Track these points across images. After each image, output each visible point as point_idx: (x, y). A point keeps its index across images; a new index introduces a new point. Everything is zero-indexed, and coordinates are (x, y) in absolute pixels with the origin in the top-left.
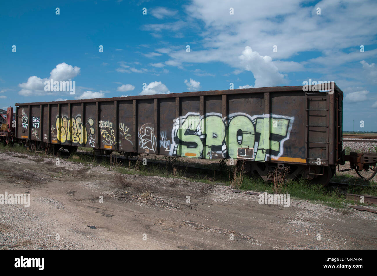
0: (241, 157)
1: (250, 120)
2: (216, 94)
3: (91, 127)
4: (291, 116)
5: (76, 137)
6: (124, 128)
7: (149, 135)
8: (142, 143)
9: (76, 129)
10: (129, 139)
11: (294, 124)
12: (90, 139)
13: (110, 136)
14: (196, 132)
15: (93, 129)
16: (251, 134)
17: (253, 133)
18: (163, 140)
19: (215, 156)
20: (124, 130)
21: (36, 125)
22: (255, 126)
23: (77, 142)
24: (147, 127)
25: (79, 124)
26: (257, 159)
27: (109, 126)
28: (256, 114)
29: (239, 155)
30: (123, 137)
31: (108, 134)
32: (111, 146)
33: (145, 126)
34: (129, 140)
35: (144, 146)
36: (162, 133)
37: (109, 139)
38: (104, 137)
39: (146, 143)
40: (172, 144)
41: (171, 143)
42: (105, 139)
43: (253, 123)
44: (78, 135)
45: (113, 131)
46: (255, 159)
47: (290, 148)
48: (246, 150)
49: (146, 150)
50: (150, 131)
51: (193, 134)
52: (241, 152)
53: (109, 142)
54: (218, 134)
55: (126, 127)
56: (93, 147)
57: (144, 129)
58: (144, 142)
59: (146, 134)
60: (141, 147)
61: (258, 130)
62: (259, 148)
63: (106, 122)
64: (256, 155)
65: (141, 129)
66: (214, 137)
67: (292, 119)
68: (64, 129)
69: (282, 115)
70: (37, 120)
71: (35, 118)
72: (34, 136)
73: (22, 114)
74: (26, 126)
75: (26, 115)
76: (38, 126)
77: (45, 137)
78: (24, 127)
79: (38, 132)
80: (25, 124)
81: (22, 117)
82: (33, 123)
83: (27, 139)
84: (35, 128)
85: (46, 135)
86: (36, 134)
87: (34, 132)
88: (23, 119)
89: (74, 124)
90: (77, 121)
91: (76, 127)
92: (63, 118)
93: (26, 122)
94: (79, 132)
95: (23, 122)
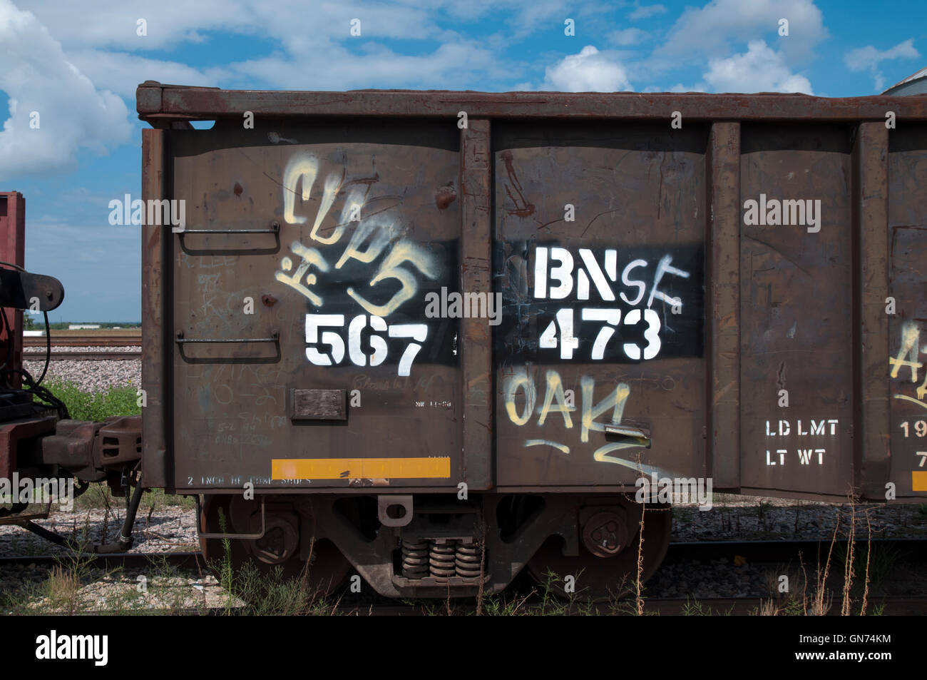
21: (605, 335)
70: (626, 281)
71: (579, 263)
72: (565, 449)
73: (297, 213)
74: (397, 347)
75: (389, 228)
76: (643, 344)
77: (778, 442)
78: (359, 359)
79: (630, 401)
80: (378, 324)
81: (298, 250)
82: (552, 307)
83: (397, 486)
84: (591, 366)
85: (806, 427)
86: (588, 422)
87: (545, 410)
88: (313, 269)
93: (395, 303)
95: (314, 310)
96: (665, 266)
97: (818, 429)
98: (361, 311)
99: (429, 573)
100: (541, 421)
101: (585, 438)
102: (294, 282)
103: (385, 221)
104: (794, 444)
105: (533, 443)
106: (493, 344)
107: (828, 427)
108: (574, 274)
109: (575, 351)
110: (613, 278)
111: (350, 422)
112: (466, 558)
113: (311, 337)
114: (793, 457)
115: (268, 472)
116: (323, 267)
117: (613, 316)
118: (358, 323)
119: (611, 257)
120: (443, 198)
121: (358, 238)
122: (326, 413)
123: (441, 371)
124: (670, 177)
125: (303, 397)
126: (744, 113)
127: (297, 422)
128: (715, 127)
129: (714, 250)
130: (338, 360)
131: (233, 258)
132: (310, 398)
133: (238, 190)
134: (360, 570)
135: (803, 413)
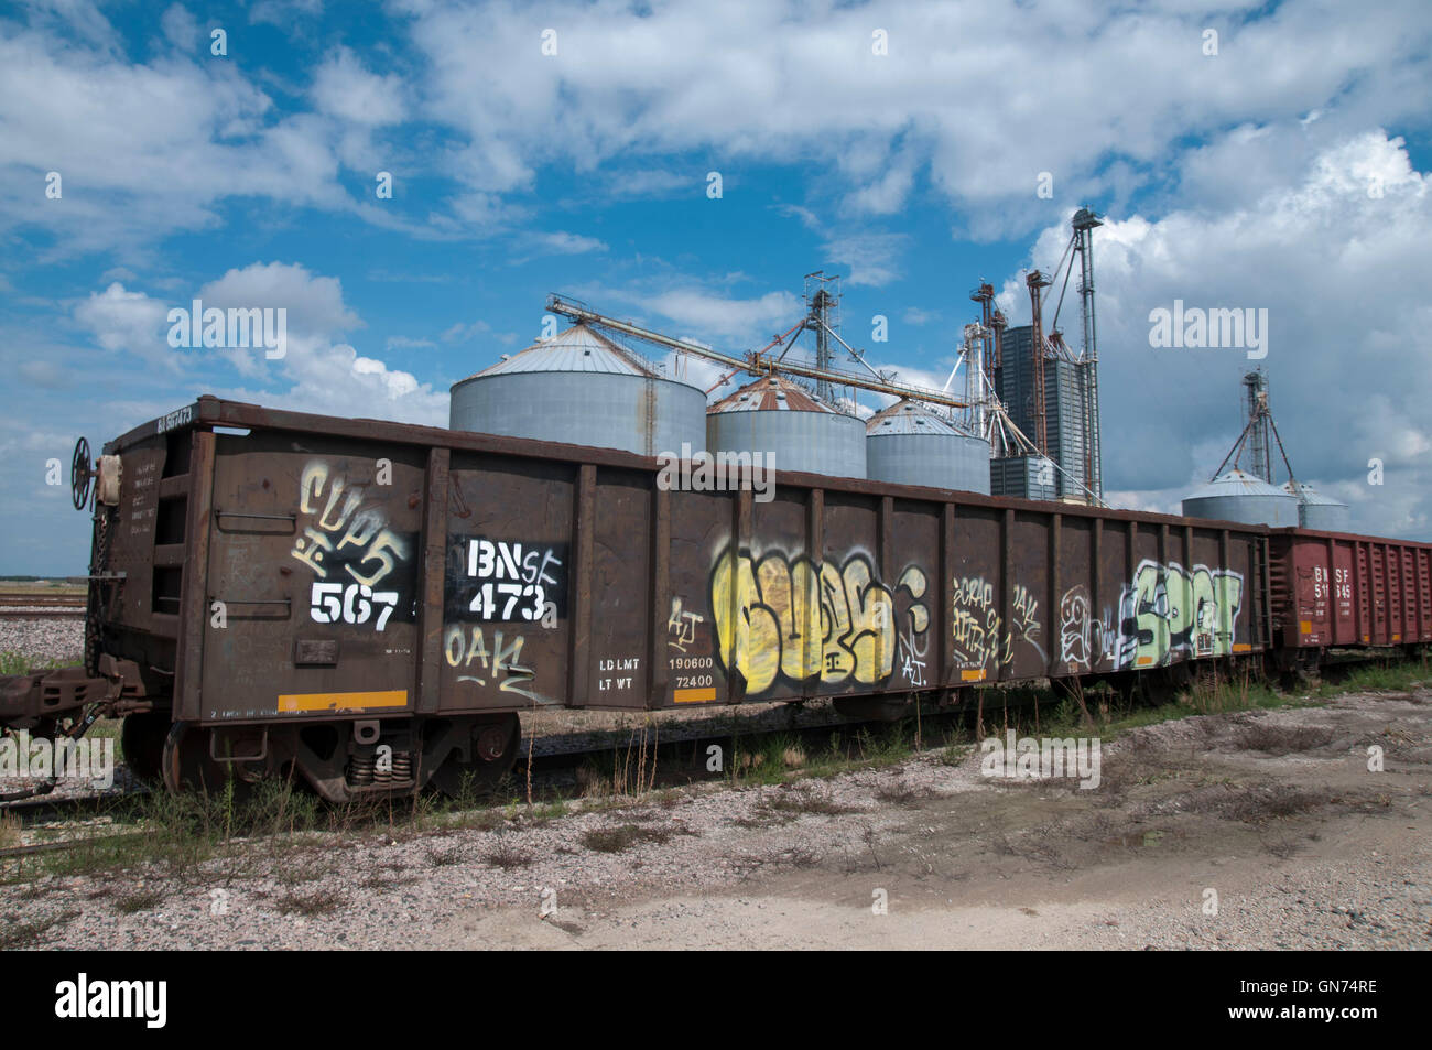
0: (1202, 652)
1: (1211, 580)
3: (917, 601)
4: (1241, 574)
5: (838, 654)
6: (1024, 601)
7: (1080, 620)
8: (1064, 644)
9: (845, 617)
10: (1033, 639)
11: (1243, 587)
12: (906, 652)
13: (983, 634)
14: (1152, 607)
15: (925, 612)
18: (1103, 630)
19: (1175, 657)
20: (1026, 611)
21: (512, 602)
23: (842, 676)
24: (1077, 598)
25: (858, 589)
27: (981, 598)
29: (1200, 648)
30: (1021, 633)
31: (976, 628)
32: (981, 671)
33: (1073, 594)
34: (1032, 641)
35: (1067, 656)
36: (1104, 613)
37: (976, 645)
38: (961, 638)
39: (1070, 644)
40: (1117, 640)
41: (1117, 637)
42: (961, 647)
43: (1211, 584)
44: (848, 642)
45: (992, 615)
46: (1213, 654)
47: (1240, 628)
48: (1205, 638)
49: (1071, 667)
50: (1081, 607)
51: (1149, 612)
52: (1201, 642)
53: (974, 657)
54: (1179, 608)
55: (1031, 600)
56: (920, 684)
57: (1071, 602)
58: (1067, 642)
59: (1073, 618)
60: (1061, 659)
62: (1216, 631)
63: (975, 582)
64: (1213, 646)
65: (1062, 605)
66: (1173, 616)
67: (1242, 578)
68: (768, 616)
70: (527, 567)
71: (498, 553)
72: (482, 683)
73: (310, 505)
74: (377, 608)
75: (376, 521)
76: (534, 609)
77: (607, 674)
78: (350, 618)
79: (524, 649)
81: (310, 533)
82: (479, 582)
83: (370, 713)
84: (502, 624)
85: (622, 665)
86: (497, 664)
87: (471, 655)
88: (320, 549)
89: (834, 590)
90: (850, 573)
91: (845, 607)
92: (761, 561)
93: (378, 576)
94: (859, 626)
95: (320, 580)
96: (549, 557)
97: (628, 665)
98: (354, 581)
99: (373, 780)
100: (468, 664)
101: (495, 674)
102: (305, 558)
103: (373, 516)
104: (615, 675)
105: (462, 679)
106: (445, 605)
107: (633, 663)
108: (495, 560)
109: (493, 614)
110: (519, 564)
111: (338, 666)
112: (402, 767)
113: (316, 600)
114: (614, 684)
115: (275, 705)
116: (328, 547)
117: (516, 589)
118: (352, 591)
119: (518, 548)
120: (412, 502)
121: (354, 527)
122: (322, 659)
123: (404, 627)
124: (553, 496)
125: (307, 646)
126: (600, 460)
127: (300, 666)
128: (583, 468)
129: (580, 548)
130: (335, 619)
131: (258, 537)
132: (312, 648)
133: (266, 485)
134: (320, 783)
135: (621, 655)
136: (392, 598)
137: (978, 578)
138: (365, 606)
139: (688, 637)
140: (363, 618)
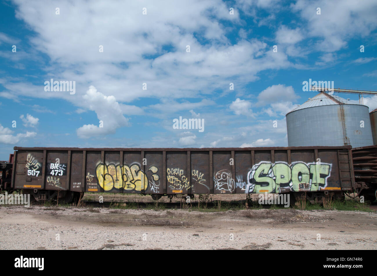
0: (301, 189)
1: (307, 166)
2: (284, 149)
3: (154, 174)
4: (330, 163)
5: (130, 184)
6: (198, 174)
7: (226, 179)
8: (218, 185)
9: (132, 177)
10: (203, 183)
11: (332, 168)
12: (152, 185)
13: (180, 182)
14: (268, 175)
15: (158, 176)
16: (307, 174)
17: (309, 174)
18: (239, 182)
19: (283, 191)
20: (198, 176)
21: (57, 173)
22: (309, 169)
23: (131, 189)
24: (223, 173)
25: (135, 171)
26: (312, 190)
27: (179, 173)
28: (309, 162)
29: (300, 188)
30: (197, 182)
31: (177, 180)
32: (181, 191)
33: (221, 172)
35: (220, 188)
36: (238, 177)
37: (178, 184)
38: (172, 182)
39: (222, 185)
40: (247, 185)
41: (247, 183)
42: (173, 185)
43: (308, 168)
44: (133, 182)
45: (184, 177)
46: (310, 190)
47: (331, 182)
48: (304, 185)
49: (222, 191)
50: (226, 175)
51: (265, 176)
52: (301, 186)
53: (178, 187)
54: (285, 175)
55: (200, 173)
56: (157, 192)
57: (221, 174)
58: (220, 184)
59: (222, 178)
60: (217, 189)
61: (311, 172)
62: (313, 183)
64: (311, 188)
65: (216, 175)
66: (281, 178)
67: (331, 165)
68: (110, 176)
69: (325, 162)
70: (59, 167)
71: (55, 165)
72: (53, 185)
73: (28, 159)
74: (36, 173)
75: (36, 161)
76: (61, 174)
77: (75, 185)
78: (33, 175)
79: (59, 180)
80: (34, 171)
81: (28, 163)
82: (52, 170)
83: (36, 188)
85: (78, 183)
86: (55, 182)
87: (51, 181)
88: (29, 165)
89: (128, 171)
90: (133, 168)
91: (131, 175)
92: (108, 166)
93: (36, 169)
94: (136, 178)
95: (28, 169)
96: (64, 166)
97: (79, 184)
99: (41, 199)
101: (55, 184)
102: (27, 167)
104: (76, 185)
105: (49, 184)
106: (46, 173)
109: (54, 175)
111: (32, 181)
112: (45, 197)
113: (28, 172)
114: (76, 187)
115: (23, 186)
117: (58, 171)
118: (33, 171)
119: (58, 164)
120: (41, 158)
121: (33, 162)
122: (29, 180)
123: (41, 176)
125: (28, 178)
126: (71, 150)
127: (27, 181)
128: (69, 151)
129: (68, 164)
130: (31, 175)
131: (22, 164)
133: (23, 157)
134: (35, 198)
135: (77, 182)
136: (39, 172)
137: (177, 168)
138: (34, 173)
139: (91, 179)
140: (35, 175)
